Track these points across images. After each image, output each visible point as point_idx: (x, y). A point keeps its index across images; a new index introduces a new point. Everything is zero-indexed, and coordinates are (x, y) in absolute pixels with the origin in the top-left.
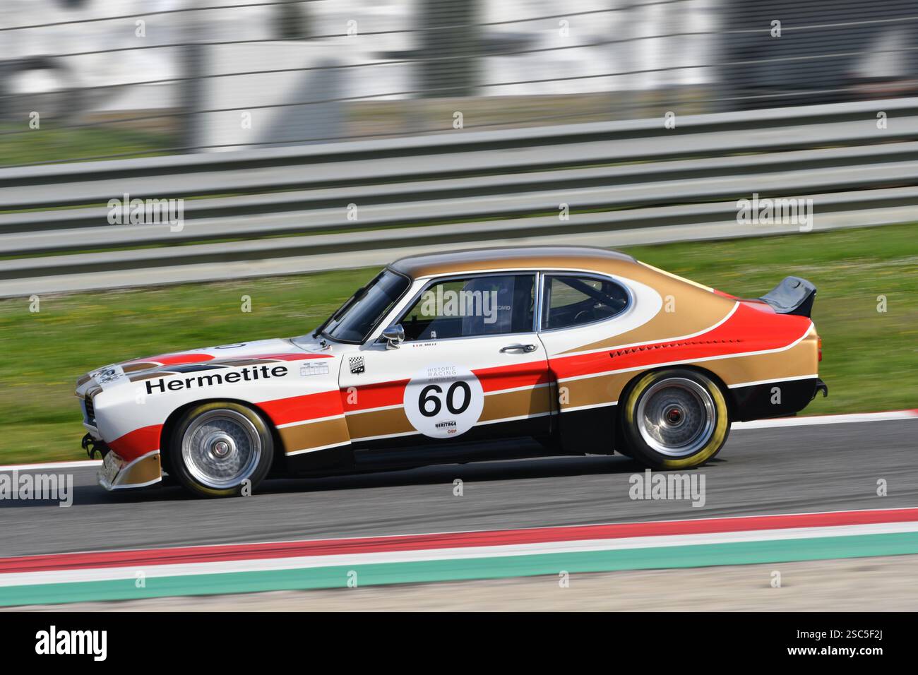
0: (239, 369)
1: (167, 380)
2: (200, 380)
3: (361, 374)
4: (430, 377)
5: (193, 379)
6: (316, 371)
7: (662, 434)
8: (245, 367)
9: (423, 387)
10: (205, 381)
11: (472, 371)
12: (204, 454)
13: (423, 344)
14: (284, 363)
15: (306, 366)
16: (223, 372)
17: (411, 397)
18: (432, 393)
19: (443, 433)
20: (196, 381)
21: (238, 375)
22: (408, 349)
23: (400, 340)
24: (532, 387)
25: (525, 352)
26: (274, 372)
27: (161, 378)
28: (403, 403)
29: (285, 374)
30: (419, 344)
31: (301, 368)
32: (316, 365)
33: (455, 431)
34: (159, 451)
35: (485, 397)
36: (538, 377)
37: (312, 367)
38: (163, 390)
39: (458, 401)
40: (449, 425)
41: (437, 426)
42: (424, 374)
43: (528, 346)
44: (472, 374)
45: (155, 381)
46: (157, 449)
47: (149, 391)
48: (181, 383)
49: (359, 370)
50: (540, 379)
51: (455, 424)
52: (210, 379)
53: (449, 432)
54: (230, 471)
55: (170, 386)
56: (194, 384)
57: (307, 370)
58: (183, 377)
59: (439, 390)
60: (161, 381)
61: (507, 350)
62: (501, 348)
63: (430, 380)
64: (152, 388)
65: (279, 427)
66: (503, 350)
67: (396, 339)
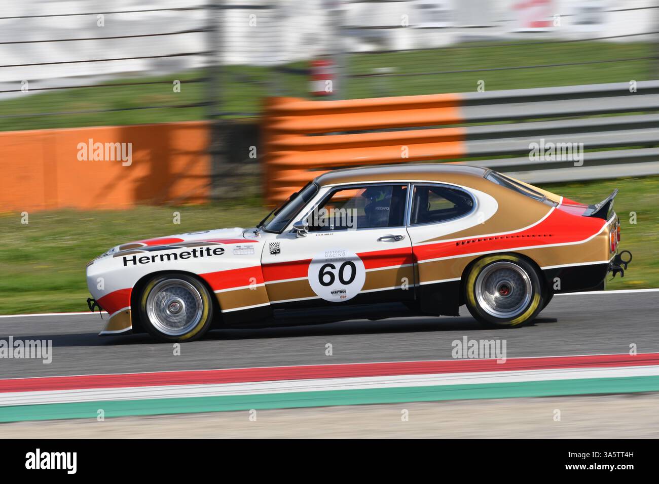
0: (190, 250)
1: (138, 256)
2: (162, 257)
3: (277, 255)
4: (327, 258)
5: (157, 256)
6: (245, 252)
7: (495, 301)
8: (194, 248)
9: (322, 265)
10: (165, 258)
11: (357, 254)
12: (164, 311)
13: (324, 234)
14: (222, 246)
15: (238, 248)
16: (178, 252)
17: (313, 272)
18: (328, 269)
19: (336, 298)
20: (159, 257)
21: (189, 254)
22: (312, 237)
23: (306, 231)
24: (399, 266)
25: (396, 240)
26: (215, 252)
27: (134, 255)
28: (307, 276)
29: (223, 253)
30: (320, 234)
31: (235, 249)
32: (246, 247)
33: (346, 297)
34: (130, 308)
35: (366, 273)
36: (404, 259)
37: (242, 249)
38: (135, 263)
39: (347, 275)
40: (341, 292)
41: (332, 293)
42: (322, 256)
43: (397, 236)
44: (357, 256)
45: (129, 257)
46: (128, 306)
47: (125, 264)
48: (148, 258)
49: (276, 252)
50: (405, 261)
51: (345, 292)
52: (169, 256)
53: (341, 297)
54: (179, 324)
55: (140, 261)
56: (158, 259)
57: (238, 251)
58: (149, 254)
59: (333, 267)
60: (134, 257)
61: (382, 239)
62: (379, 238)
63: (327, 260)
64: (127, 262)
65: (216, 292)
66: (380, 240)
67: (303, 230)
